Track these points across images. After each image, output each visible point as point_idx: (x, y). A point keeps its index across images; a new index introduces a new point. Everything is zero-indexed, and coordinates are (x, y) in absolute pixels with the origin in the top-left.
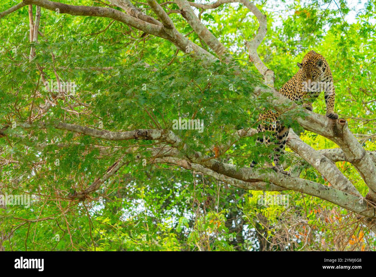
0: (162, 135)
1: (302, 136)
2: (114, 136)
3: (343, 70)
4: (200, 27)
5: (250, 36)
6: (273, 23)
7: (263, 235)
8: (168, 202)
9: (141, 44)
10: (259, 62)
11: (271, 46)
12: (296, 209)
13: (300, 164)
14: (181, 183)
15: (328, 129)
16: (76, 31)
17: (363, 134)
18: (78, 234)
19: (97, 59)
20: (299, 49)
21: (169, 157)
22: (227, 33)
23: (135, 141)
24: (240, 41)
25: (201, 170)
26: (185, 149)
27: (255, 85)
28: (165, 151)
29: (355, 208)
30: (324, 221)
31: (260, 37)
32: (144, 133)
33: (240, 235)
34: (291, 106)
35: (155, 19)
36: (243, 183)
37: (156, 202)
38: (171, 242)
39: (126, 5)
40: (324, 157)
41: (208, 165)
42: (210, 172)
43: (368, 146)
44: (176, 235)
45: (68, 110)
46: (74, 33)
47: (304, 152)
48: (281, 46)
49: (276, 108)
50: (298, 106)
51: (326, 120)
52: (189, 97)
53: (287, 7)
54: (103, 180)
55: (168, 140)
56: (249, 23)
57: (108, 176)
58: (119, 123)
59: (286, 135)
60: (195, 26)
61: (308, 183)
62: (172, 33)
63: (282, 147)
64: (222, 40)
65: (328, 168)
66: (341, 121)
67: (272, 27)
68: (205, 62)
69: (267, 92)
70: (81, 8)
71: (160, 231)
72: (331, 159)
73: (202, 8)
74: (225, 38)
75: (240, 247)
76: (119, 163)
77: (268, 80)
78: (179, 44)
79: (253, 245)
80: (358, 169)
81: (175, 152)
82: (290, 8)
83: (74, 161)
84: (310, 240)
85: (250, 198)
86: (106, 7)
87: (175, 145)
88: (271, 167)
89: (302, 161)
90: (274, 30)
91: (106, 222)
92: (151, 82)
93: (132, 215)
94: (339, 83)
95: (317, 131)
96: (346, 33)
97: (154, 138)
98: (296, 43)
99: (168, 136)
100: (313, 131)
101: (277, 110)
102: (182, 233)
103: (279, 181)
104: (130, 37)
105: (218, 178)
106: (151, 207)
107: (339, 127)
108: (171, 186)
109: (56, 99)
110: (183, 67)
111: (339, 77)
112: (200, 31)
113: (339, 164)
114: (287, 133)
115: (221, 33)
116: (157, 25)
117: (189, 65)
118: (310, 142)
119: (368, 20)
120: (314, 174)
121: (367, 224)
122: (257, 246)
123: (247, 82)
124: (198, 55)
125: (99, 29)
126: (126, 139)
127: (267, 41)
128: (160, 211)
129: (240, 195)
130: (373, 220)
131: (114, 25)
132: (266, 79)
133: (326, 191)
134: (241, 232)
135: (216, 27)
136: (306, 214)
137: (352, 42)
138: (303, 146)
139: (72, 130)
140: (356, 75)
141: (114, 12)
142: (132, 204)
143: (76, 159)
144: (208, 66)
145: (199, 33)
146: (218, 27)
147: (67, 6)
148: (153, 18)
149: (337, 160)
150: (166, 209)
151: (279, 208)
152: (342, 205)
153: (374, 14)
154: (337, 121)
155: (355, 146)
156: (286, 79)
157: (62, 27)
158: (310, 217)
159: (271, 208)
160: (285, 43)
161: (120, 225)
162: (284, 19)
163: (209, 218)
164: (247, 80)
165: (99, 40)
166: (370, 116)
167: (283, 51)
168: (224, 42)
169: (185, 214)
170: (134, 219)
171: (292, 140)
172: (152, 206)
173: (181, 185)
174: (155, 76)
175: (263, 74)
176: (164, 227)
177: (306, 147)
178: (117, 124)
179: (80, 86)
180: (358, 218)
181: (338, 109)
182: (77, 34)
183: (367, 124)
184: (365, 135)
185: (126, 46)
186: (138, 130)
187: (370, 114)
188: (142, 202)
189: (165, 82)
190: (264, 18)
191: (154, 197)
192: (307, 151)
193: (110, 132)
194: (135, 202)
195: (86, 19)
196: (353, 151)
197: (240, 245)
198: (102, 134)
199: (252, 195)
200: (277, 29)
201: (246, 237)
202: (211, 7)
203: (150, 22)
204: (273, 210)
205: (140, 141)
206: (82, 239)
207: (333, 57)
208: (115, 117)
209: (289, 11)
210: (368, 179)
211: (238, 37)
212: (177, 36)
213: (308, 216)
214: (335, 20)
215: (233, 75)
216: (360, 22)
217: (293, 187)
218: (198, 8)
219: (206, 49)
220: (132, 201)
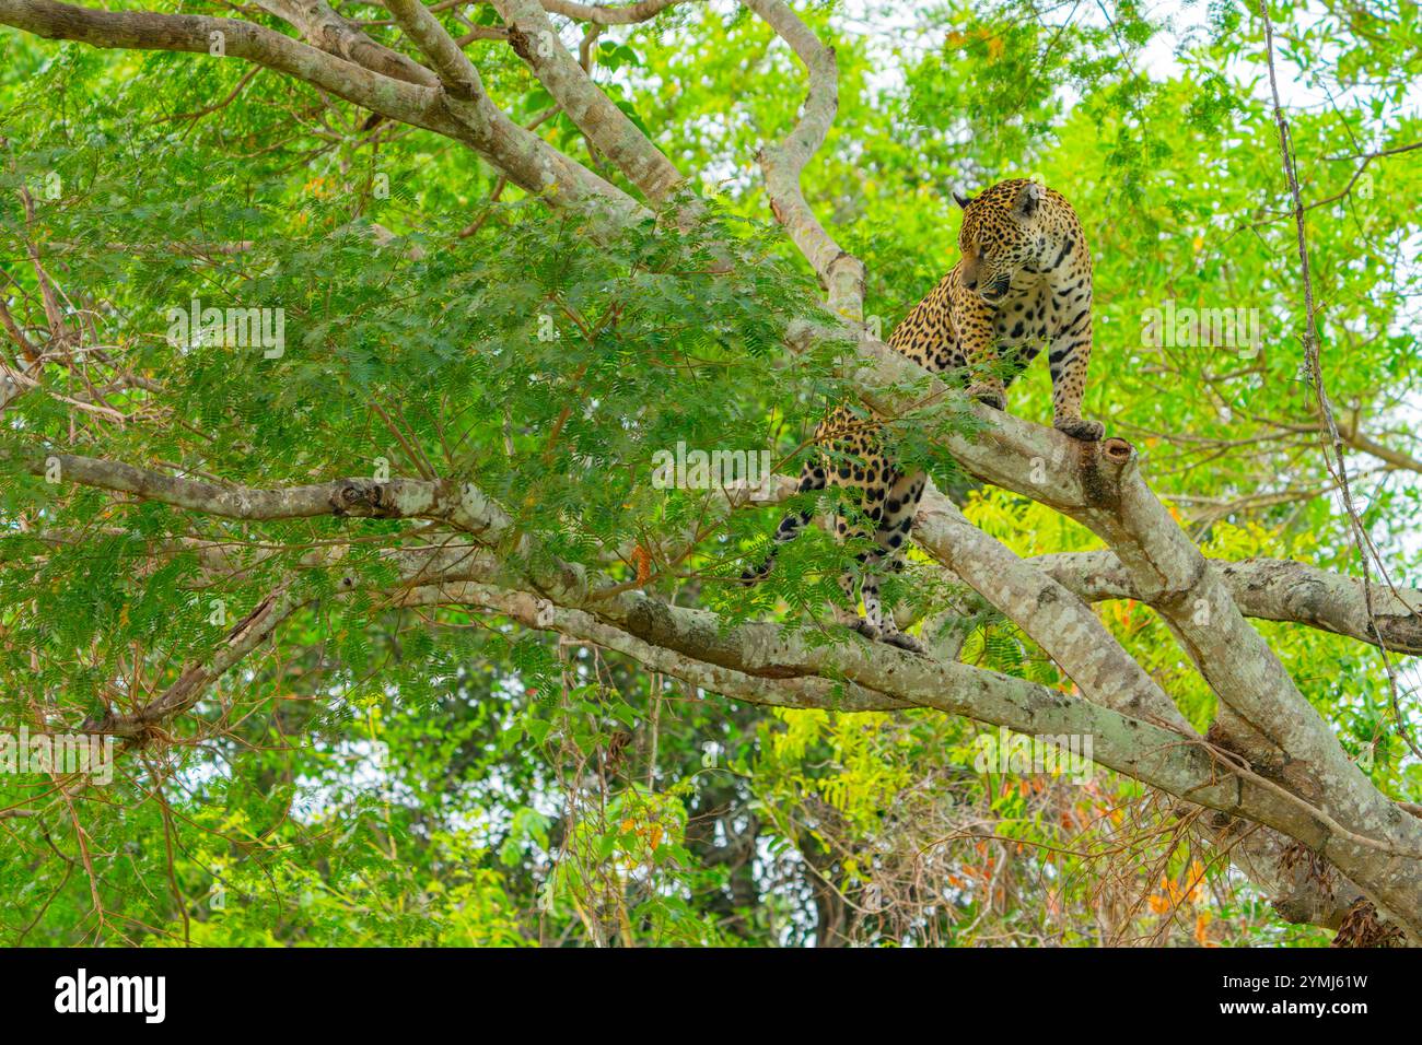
0: (435, 499)
1: (974, 503)
2: (255, 501)
3: (1131, 258)
4: (583, 94)
5: (781, 125)
6: (869, 76)
7: (826, 875)
8: (471, 750)
9: (363, 157)
10: (807, 225)
11: (861, 164)
12: (949, 778)
13: (963, 609)
14: (522, 681)
15: (1066, 477)
16: (117, 107)
17: (1208, 495)
18: (124, 873)
19: (192, 214)
20: (968, 175)
21: (462, 584)
22: (694, 113)
23: (337, 524)
24: (742, 143)
25: (588, 632)
26: (525, 553)
27: (789, 314)
28: (449, 562)
29: (1168, 774)
30: (1056, 826)
31: (813, 130)
32: (368, 492)
33: (741, 877)
34: (922, 394)
35: (413, 60)
36: (749, 682)
37: (428, 755)
38: (481, 903)
39: (305, 10)
40: (1051, 582)
41: (611, 615)
42: (624, 642)
43: (1221, 542)
44: (503, 878)
45: (82, 405)
46: (107, 112)
47: (976, 565)
48: (897, 163)
49: (868, 400)
50: (953, 394)
51: (1057, 443)
52: (537, 358)
53: (923, 17)
54: (216, 670)
55: (460, 517)
56: (779, 78)
57: (233, 654)
58: (275, 454)
59: (913, 497)
60: (561, 90)
61: (990, 680)
62: (474, 115)
63: (896, 542)
64: (674, 140)
65: (1064, 625)
66: (1115, 450)
67: (863, 94)
68: (600, 227)
69: (834, 337)
70: (129, 20)
71: (441, 859)
72: (1080, 592)
73: (594, 21)
74: (687, 133)
75: (743, 922)
76: (274, 606)
77: (839, 294)
78: (501, 157)
79: (792, 911)
80: (1180, 630)
81: (487, 564)
82: (934, 21)
83: (103, 597)
84: (1003, 895)
85: (777, 737)
86: (230, 14)
87: (487, 537)
88: (850, 623)
89: (970, 596)
90: (874, 104)
91: (234, 829)
92: (396, 300)
93: (337, 799)
94: (1115, 308)
95: (1024, 486)
96: (1138, 115)
97: (406, 512)
98: (957, 153)
99: (459, 503)
100: (1009, 484)
101: (873, 408)
102: (523, 869)
103: (881, 674)
104: (320, 128)
105: (652, 663)
106: (409, 768)
107: (1106, 469)
108: (483, 688)
109: (39, 364)
110: (514, 243)
111: (1115, 282)
112: (584, 109)
113: (1116, 609)
114: (918, 488)
115: (670, 113)
116: (417, 86)
117: (537, 237)
118: (1004, 524)
119: (1224, 66)
120: (1013, 648)
121: (1212, 837)
122: (809, 917)
123: (759, 302)
124: (575, 198)
125: (205, 99)
126: (301, 514)
127: (845, 146)
128: (440, 787)
129: (742, 725)
130: (1234, 820)
131: (261, 83)
132: (832, 289)
133: (1056, 712)
134: (749, 863)
135: (655, 91)
136: (990, 796)
137: (1161, 151)
138: (972, 544)
139: (97, 481)
140: (1179, 273)
141: (253, 36)
142: (334, 757)
143: (109, 589)
144: (610, 240)
145: (578, 116)
146: (662, 90)
147: (76, 11)
148: (406, 58)
149: (1102, 596)
150: (463, 778)
151: (886, 776)
152: (1119, 764)
153: (1247, 43)
154: (1099, 446)
155: (1166, 542)
156: (911, 290)
157: (62, 91)
158: (1002, 808)
159: (856, 775)
160: (913, 154)
161: (291, 840)
162: (909, 62)
163: (619, 815)
164: (759, 294)
165: (202, 141)
166: (1234, 430)
167: (906, 181)
168: (683, 149)
169: (538, 799)
170: (344, 815)
171: (932, 519)
172: (413, 765)
173: (521, 688)
174: (411, 277)
175: (821, 269)
176: (455, 844)
177: (985, 546)
178: (266, 459)
179: (131, 315)
180: (1180, 815)
181: (1112, 402)
182: (119, 116)
183: (1222, 460)
184: (1214, 500)
185: (306, 164)
186: (347, 483)
187: (1233, 423)
188: (373, 750)
189: (449, 299)
190: (828, 57)
191: (417, 733)
192: (989, 560)
193: (240, 490)
194: (345, 751)
195: (155, 61)
196: (1159, 561)
197: (745, 913)
198: (211, 494)
199: (783, 727)
200: (882, 98)
201: (765, 884)
202: (627, 17)
203: (396, 75)
204: (864, 782)
205: (357, 521)
206: (139, 891)
207: (1093, 206)
208: (260, 434)
209: (932, 31)
210: (1216, 665)
211: (738, 131)
212: (494, 126)
213: (996, 805)
214: (1094, 66)
215: (706, 275)
216: (1192, 75)
217: (931, 695)
218: (578, 21)
219: (606, 175)
220: (336, 748)
